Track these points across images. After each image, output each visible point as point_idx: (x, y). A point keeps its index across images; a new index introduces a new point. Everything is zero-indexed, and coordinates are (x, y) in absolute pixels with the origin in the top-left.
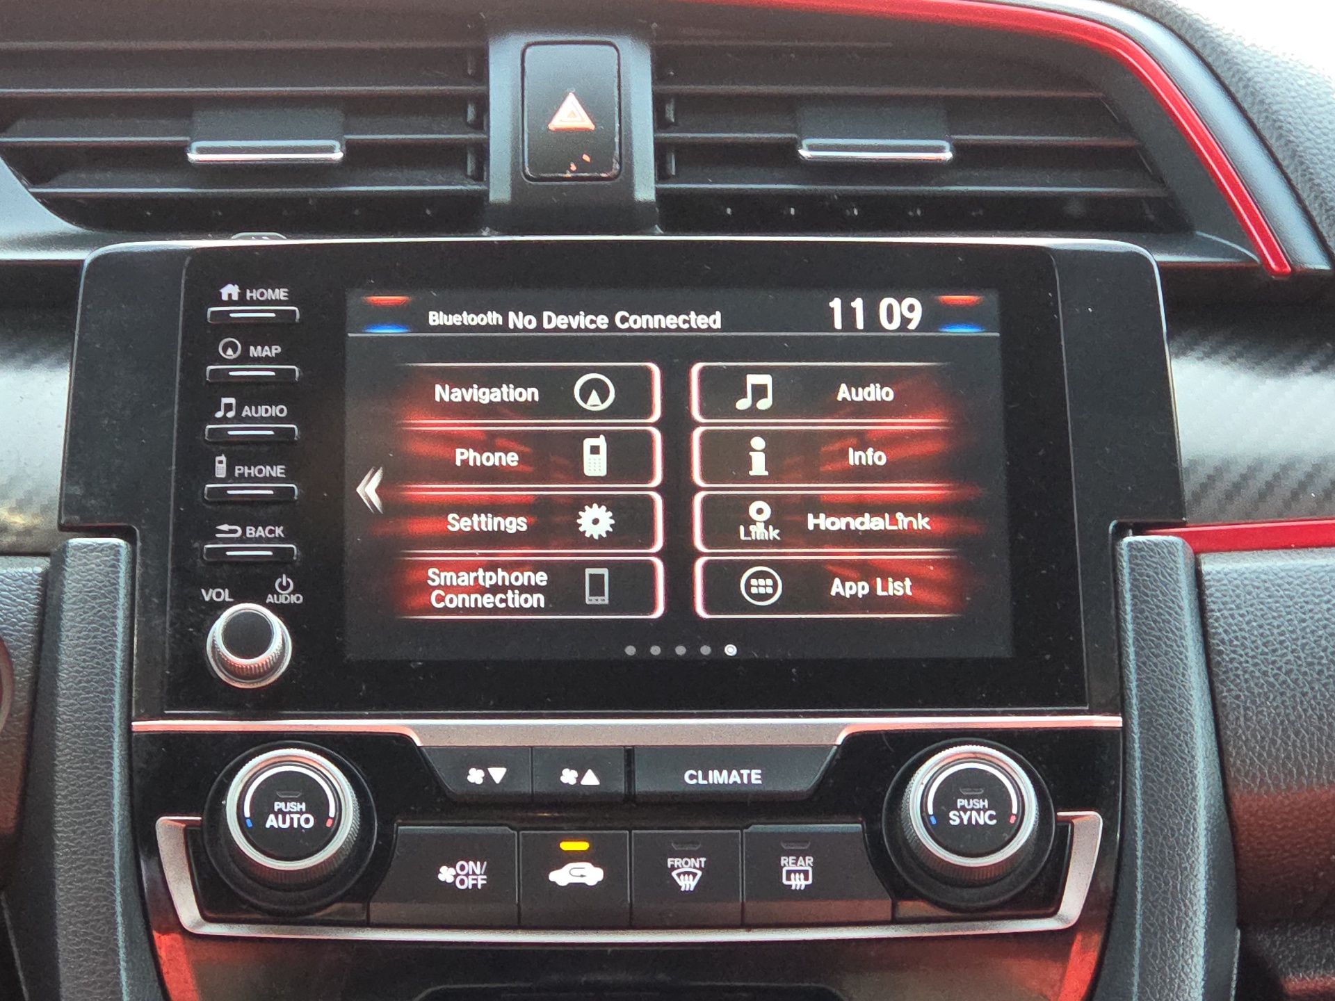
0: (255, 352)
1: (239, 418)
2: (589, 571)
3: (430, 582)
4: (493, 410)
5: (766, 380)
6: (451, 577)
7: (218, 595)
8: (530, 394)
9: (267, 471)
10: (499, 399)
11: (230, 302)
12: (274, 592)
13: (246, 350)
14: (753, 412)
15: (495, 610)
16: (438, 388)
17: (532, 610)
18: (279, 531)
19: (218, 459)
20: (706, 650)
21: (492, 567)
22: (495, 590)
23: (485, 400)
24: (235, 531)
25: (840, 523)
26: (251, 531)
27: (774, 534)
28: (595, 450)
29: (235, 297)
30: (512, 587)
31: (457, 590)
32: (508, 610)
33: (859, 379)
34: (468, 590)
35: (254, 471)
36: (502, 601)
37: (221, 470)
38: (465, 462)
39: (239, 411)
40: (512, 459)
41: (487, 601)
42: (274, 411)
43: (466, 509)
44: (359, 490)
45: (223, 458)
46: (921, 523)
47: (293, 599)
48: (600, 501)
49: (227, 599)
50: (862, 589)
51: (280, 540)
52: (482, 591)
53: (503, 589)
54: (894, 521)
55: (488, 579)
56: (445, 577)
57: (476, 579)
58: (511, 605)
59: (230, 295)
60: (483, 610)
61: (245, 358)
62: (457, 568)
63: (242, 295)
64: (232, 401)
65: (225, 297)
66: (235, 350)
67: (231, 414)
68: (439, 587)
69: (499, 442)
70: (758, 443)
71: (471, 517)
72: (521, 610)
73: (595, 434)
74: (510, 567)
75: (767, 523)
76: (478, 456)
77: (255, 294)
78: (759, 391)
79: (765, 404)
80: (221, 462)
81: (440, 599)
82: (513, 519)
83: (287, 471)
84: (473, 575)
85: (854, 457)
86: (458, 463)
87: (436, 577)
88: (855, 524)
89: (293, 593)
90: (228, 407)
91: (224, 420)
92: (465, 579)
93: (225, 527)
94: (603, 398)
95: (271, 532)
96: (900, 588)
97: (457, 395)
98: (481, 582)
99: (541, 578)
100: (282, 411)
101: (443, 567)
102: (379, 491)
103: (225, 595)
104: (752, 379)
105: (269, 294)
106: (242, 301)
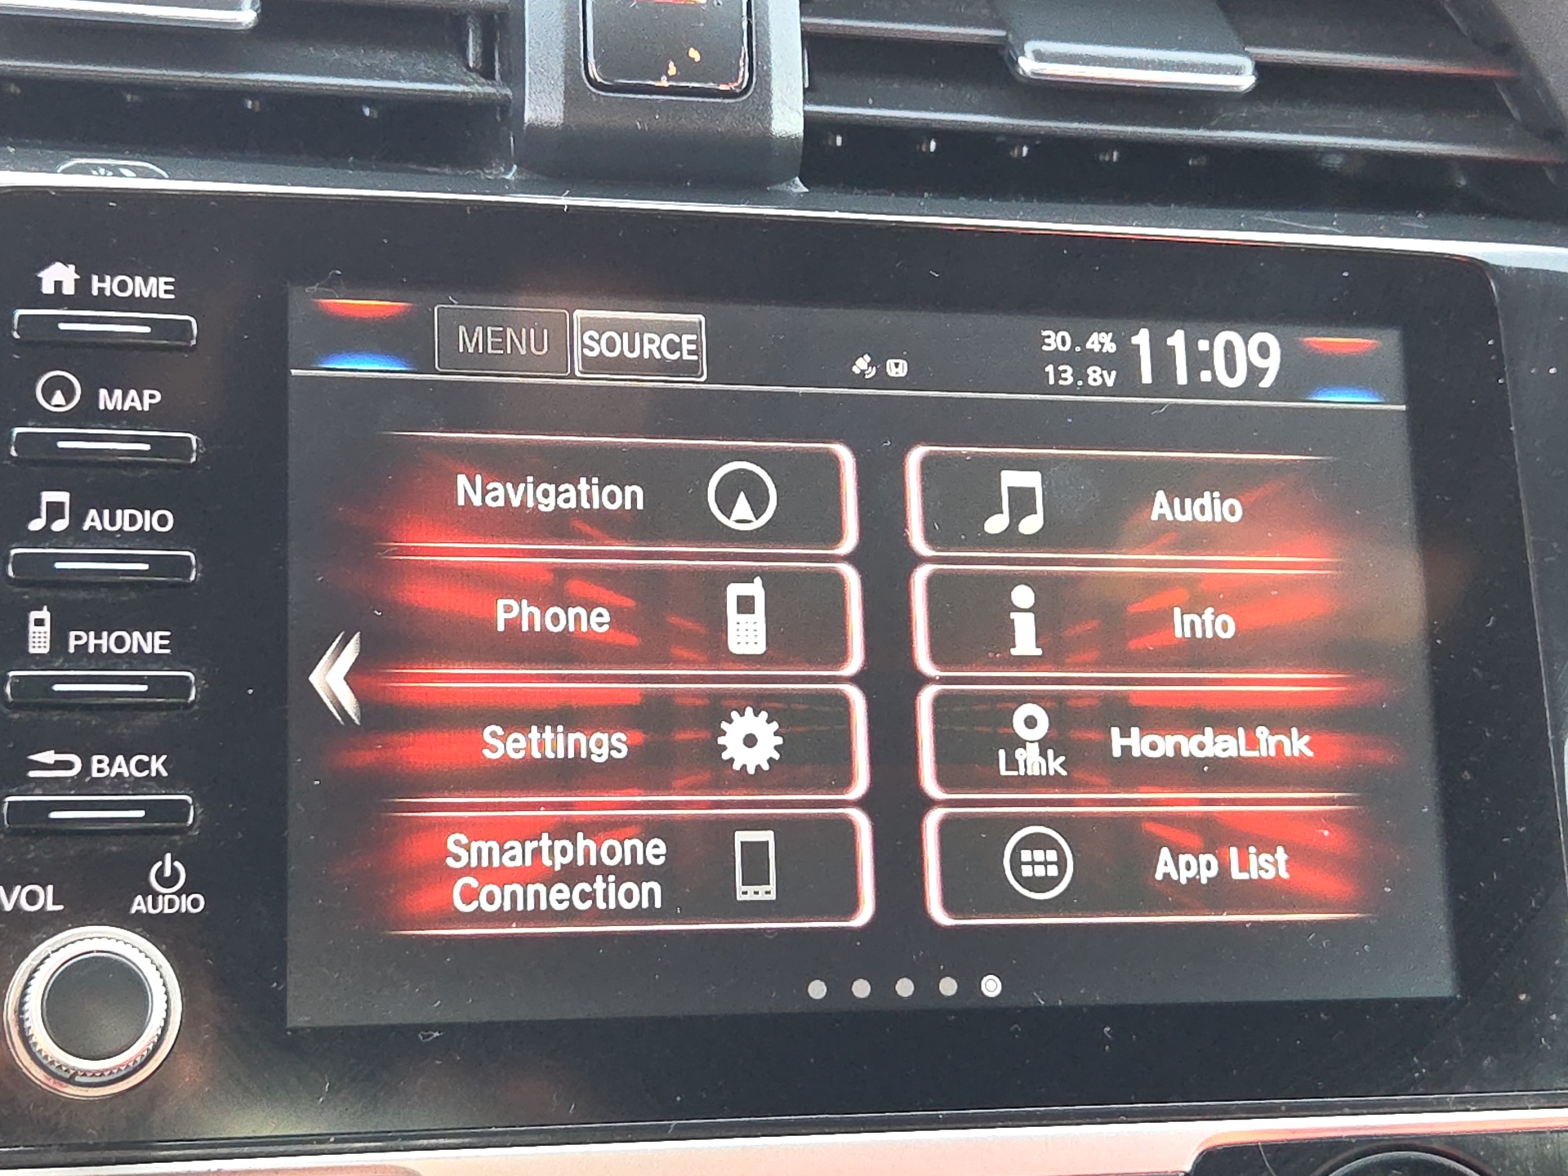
0: (107, 400)
1: (76, 535)
2: (741, 836)
3: (450, 862)
4: (559, 525)
5: (1031, 479)
6: (490, 850)
7: (32, 898)
8: (630, 496)
9: (134, 641)
10: (573, 504)
11: (58, 298)
12: (147, 891)
13: (90, 397)
14: (1010, 538)
15: (571, 915)
16: (462, 480)
17: (638, 914)
18: (157, 765)
19: (34, 615)
20: (948, 987)
21: (565, 830)
22: (571, 875)
23: (548, 505)
24: (69, 765)
25: (1166, 745)
26: (99, 765)
27: (1055, 765)
28: (746, 605)
29: (69, 289)
30: (605, 871)
31: (502, 876)
32: (595, 915)
33: (1185, 484)
34: (524, 876)
35: (107, 642)
36: (584, 896)
37: (39, 640)
38: (513, 625)
39: (78, 517)
40: (598, 621)
41: (559, 897)
42: (148, 520)
43: (517, 718)
44: (315, 678)
45: (45, 614)
46: (1297, 745)
47: (185, 904)
48: (758, 702)
49: (50, 907)
50: (1204, 867)
51: (158, 782)
52: (550, 878)
53: (587, 873)
54: (1252, 743)
55: (557, 854)
56: (479, 850)
57: (537, 852)
58: (601, 905)
59: (58, 285)
60: (552, 916)
61: (88, 414)
62: (501, 832)
63: (82, 285)
64: (63, 497)
65: (48, 288)
66: (68, 398)
67: (60, 525)
68: (467, 871)
69: (574, 586)
70: (1023, 596)
71: (525, 731)
72: (619, 915)
73: (746, 577)
74: (597, 829)
75: (1044, 745)
76: (536, 611)
77: (110, 285)
78: (1022, 501)
79: (1031, 525)
80: (39, 622)
81: (469, 895)
82: (604, 737)
83: (174, 642)
84: (530, 846)
85: (1183, 625)
86: (501, 627)
87: (460, 850)
88: (1190, 746)
89: (185, 891)
90: (55, 511)
91: (46, 535)
92: (517, 855)
93: (49, 757)
94: (758, 509)
95: (142, 766)
96: (1270, 866)
97: (500, 494)
98: (547, 862)
99: (655, 851)
100: (162, 521)
101: (477, 831)
102: (352, 678)
103: (47, 899)
104: (1011, 479)
105: (138, 287)
106: (83, 297)
